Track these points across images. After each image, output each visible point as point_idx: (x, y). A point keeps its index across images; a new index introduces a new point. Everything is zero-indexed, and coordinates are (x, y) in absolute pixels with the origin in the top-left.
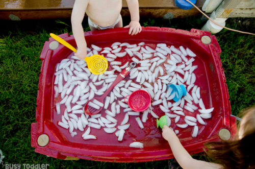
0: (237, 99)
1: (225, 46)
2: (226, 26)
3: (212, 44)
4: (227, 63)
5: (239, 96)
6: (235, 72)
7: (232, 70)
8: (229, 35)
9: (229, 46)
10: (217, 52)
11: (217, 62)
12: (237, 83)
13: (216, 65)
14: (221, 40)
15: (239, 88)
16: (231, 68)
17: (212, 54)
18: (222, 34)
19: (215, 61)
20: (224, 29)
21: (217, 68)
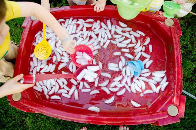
0: (191, 77)
1: (188, 30)
2: (192, 11)
3: (174, 27)
4: (188, 45)
5: (194, 76)
6: (194, 54)
7: (190, 52)
8: (194, 20)
9: (192, 30)
10: (177, 34)
11: (176, 44)
12: (194, 64)
13: (175, 46)
14: (185, 24)
15: (194, 68)
16: (190, 49)
17: (173, 35)
18: (187, 18)
19: (174, 43)
20: (189, 13)
21: (175, 50)
